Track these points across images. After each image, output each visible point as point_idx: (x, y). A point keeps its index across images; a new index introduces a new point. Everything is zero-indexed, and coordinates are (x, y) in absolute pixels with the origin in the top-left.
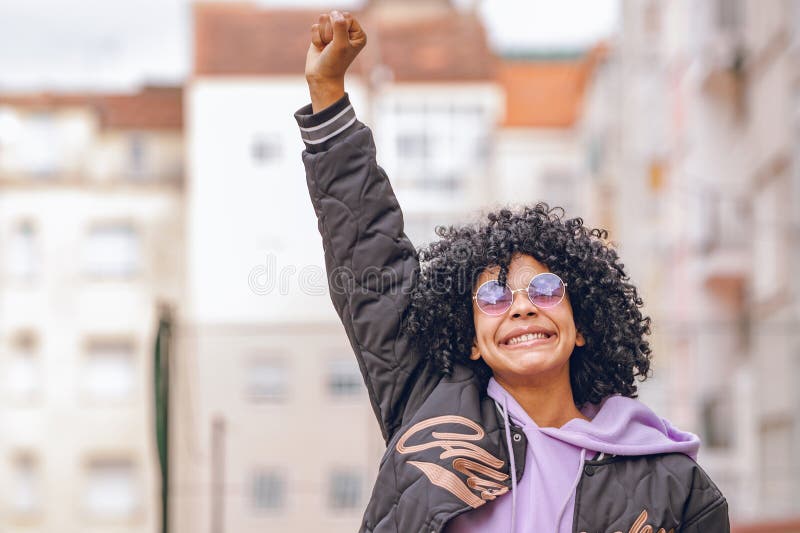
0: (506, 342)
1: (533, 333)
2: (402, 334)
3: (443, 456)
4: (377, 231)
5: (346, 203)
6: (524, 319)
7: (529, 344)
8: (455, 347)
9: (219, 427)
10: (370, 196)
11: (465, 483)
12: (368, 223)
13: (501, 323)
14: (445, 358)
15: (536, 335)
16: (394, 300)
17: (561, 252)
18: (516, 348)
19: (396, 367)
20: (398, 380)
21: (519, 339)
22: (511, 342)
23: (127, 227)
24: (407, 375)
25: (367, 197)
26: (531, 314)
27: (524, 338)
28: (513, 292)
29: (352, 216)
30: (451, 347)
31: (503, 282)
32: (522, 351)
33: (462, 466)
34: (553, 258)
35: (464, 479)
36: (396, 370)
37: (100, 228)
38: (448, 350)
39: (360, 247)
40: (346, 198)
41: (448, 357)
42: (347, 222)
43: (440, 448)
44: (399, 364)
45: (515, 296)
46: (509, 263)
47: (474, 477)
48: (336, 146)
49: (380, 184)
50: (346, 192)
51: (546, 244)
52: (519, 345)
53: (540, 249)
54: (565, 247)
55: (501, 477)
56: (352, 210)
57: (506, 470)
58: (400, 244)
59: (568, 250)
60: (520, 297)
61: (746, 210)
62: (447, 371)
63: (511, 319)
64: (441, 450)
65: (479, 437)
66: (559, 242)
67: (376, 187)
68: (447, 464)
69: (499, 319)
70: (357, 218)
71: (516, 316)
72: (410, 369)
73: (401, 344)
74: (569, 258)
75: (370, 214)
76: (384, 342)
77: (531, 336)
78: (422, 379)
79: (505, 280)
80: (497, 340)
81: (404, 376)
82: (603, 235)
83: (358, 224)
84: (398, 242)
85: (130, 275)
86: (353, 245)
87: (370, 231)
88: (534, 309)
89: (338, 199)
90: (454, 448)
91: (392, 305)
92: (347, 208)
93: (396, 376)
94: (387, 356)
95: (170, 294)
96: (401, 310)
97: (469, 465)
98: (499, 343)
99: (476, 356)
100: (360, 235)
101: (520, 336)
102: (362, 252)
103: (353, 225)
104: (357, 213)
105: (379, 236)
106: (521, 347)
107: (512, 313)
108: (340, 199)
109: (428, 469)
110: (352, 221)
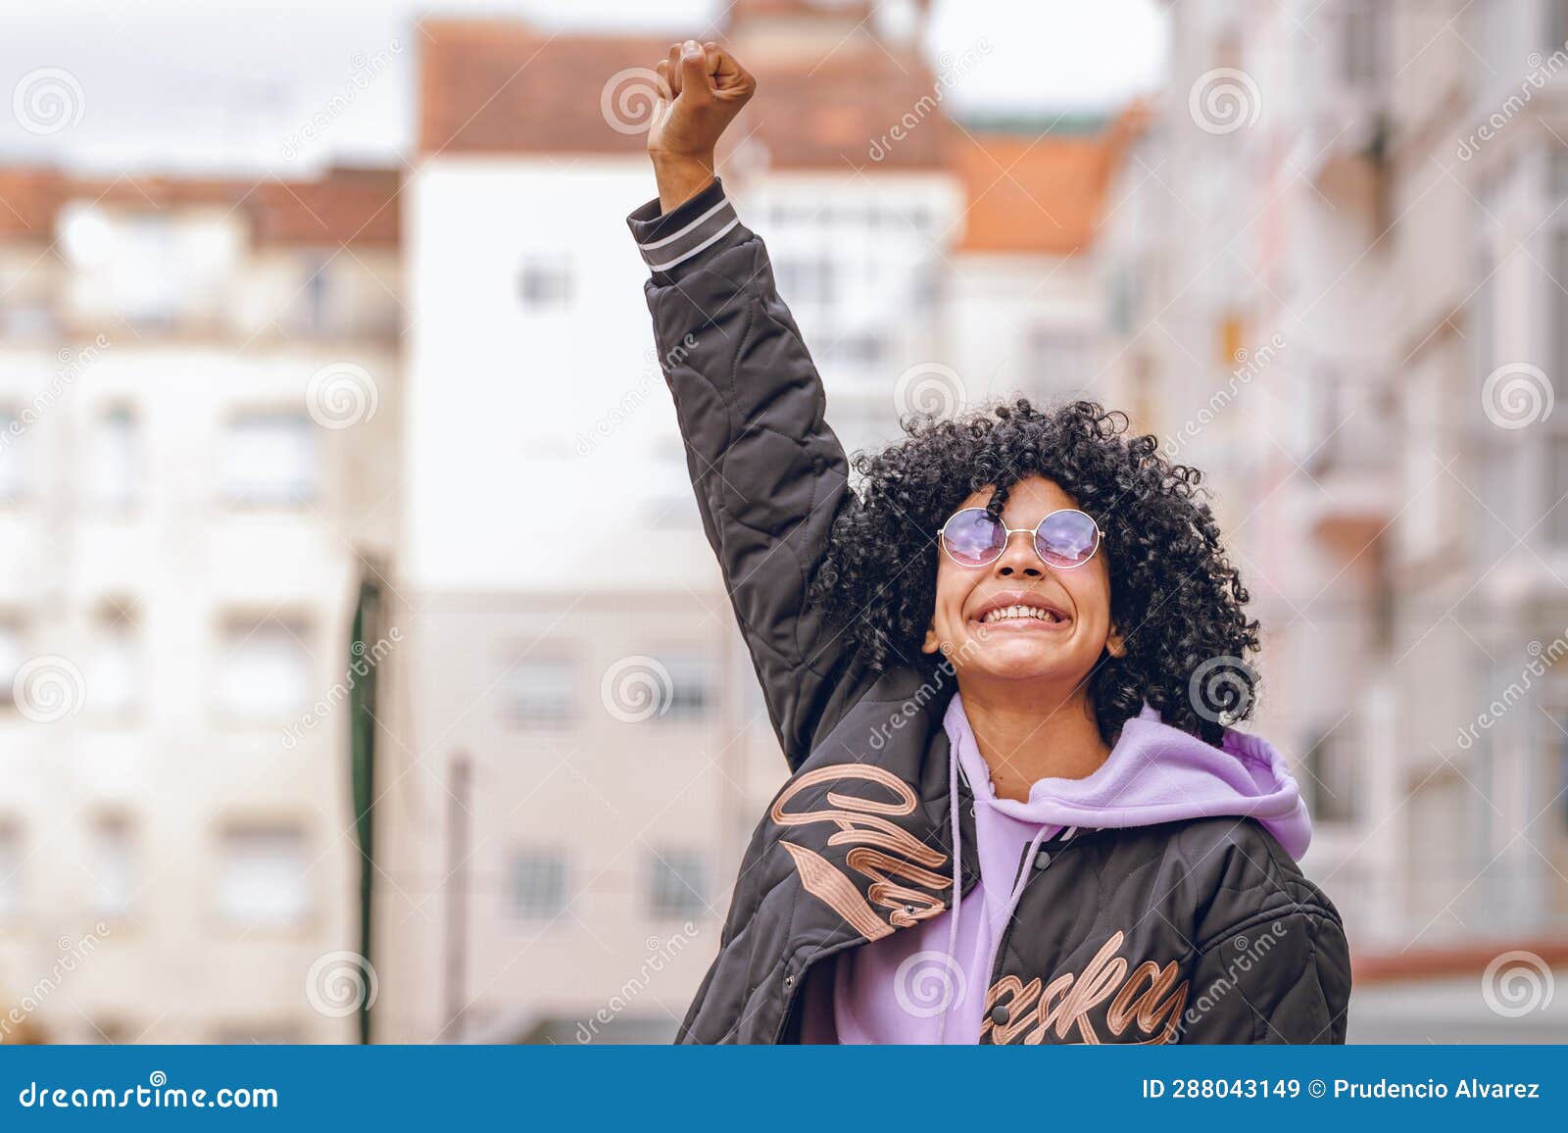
0: (982, 618)
1: (1030, 606)
2: (809, 607)
3: (834, 840)
4: (764, 427)
5: (708, 378)
6: (1017, 578)
7: (1018, 624)
8: (896, 623)
9: (461, 772)
10: (751, 364)
11: (865, 895)
12: (747, 411)
13: (980, 581)
14: (877, 643)
15: (1033, 612)
16: (793, 548)
17: (1106, 482)
18: (995, 629)
19: (799, 664)
20: (803, 687)
21: (1004, 613)
22: (990, 616)
23: (296, 417)
24: (818, 679)
25: (746, 366)
26: (1032, 572)
27: (1012, 611)
28: (1008, 532)
29: (719, 399)
30: (890, 624)
31: (995, 514)
32: (1006, 634)
33: (863, 863)
34: (1089, 489)
35: (863, 885)
36: (799, 668)
37: (248, 417)
38: (884, 629)
39: (734, 454)
40: (708, 368)
41: (883, 643)
42: (711, 412)
43: (832, 823)
44: (803, 661)
45: (1011, 539)
46: (1013, 483)
47: (883, 882)
48: (691, 276)
49: (773, 341)
50: (707, 357)
51: (1081, 460)
52: (1004, 623)
53: (1071, 468)
54: (1115, 473)
55: (934, 882)
56: (720, 389)
57: (946, 871)
58: (808, 448)
59: (1119, 480)
60: (1020, 542)
61: (1388, 403)
62: (878, 666)
63: (997, 577)
64: (832, 828)
65: (906, 810)
66: (1107, 464)
67: (765, 348)
68: (837, 857)
69: (978, 573)
70: (727, 404)
71: (1006, 571)
72: (822, 668)
73: (807, 625)
74: (1119, 492)
75: (752, 395)
76: (776, 622)
77: (1024, 611)
78: (843, 685)
79: (1000, 509)
80: (966, 612)
81: (813, 679)
82: (1192, 476)
83: (729, 414)
84: (804, 444)
85: (302, 501)
86: (722, 450)
87: (751, 426)
88: (1038, 565)
89: (694, 368)
90: (857, 826)
91: (791, 555)
92: (711, 385)
93: (799, 680)
94: (784, 645)
95: (377, 538)
96: (806, 566)
97: (877, 859)
98: (970, 618)
99: (930, 647)
100: (733, 435)
101: (1005, 606)
102: (738, 462)
103: (720, 416)
104: (728, 395)
105: (767, 434)
106: (1005, 628)
107: (1000, 565)
108: (699, 370)
109: (804, 860)
110: (719, 408)
